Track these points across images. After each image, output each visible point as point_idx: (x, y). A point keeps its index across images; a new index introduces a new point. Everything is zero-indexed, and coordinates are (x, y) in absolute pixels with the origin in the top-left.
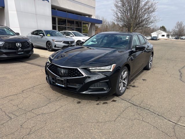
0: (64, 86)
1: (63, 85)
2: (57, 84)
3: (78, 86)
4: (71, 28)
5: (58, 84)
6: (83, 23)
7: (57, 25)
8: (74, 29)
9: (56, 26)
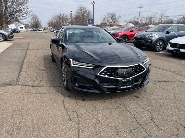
0: (131, 86)
1: (129, 85)
2: (121, 87)
3: (140, 81)
5: (124, 87)
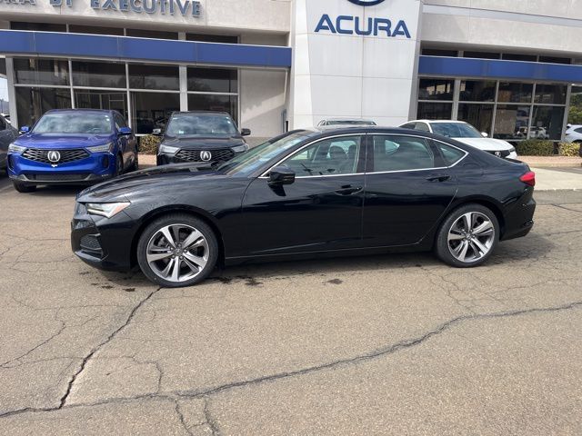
4: (515, 108)
6: (573, 87)
7: (456, 102)
8: (526, 109)
9: (451, 104)
